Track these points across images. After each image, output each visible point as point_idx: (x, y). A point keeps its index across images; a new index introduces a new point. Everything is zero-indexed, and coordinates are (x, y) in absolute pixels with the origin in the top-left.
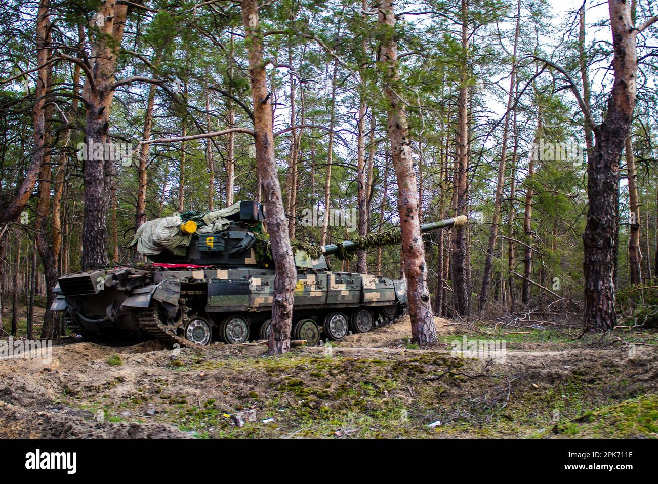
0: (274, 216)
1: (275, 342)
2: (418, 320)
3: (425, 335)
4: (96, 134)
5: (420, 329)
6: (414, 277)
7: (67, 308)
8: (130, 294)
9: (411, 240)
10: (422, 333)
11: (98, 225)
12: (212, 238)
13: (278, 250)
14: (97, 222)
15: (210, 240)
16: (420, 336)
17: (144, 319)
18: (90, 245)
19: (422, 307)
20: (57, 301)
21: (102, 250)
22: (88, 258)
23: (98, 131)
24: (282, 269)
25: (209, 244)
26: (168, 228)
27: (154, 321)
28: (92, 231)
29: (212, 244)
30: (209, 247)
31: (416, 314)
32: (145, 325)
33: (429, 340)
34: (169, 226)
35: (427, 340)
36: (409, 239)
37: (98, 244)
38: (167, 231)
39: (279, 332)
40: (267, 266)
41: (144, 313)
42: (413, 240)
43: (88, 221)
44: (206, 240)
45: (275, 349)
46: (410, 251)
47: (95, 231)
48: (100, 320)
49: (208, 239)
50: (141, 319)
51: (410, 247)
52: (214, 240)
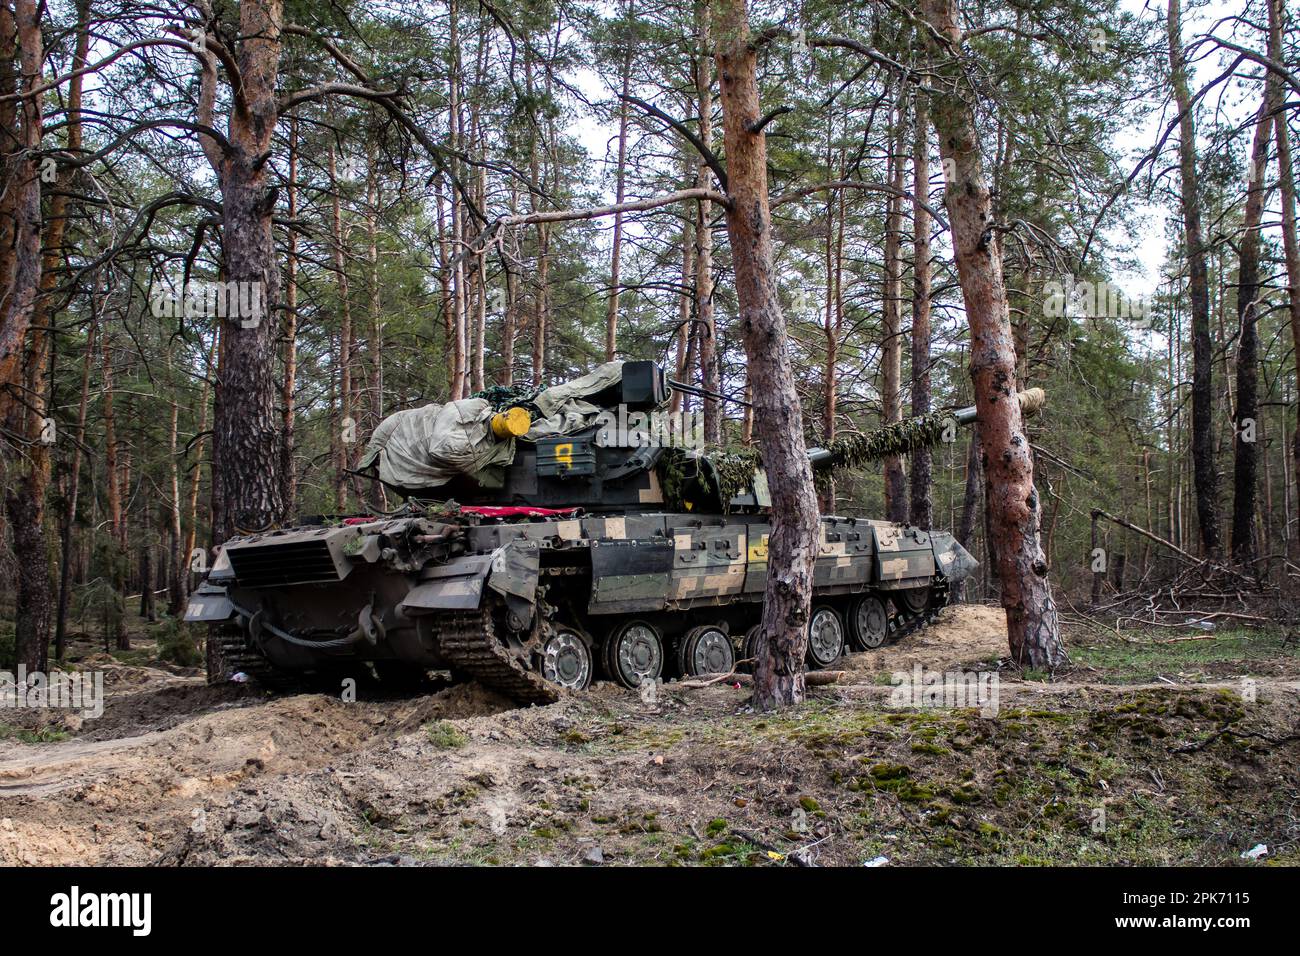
0: (775, 391)
1: (775, 678)
2: (1027, 617)
3: (1044, 650)
4: (250, 214)
5: (1032, 637)
6: (1016, 524)
7: (234, 614)
8: (420, 579)
9: (1007, 443)
10: (1036, 645)
11: (258, 422)
12: (569, 446)
13: (784, 469)
14: (257, 416)
15: (565, 451)
16: (1032, 652)
17: (456, 636)
18: (242, 468)
19: (1034, 589)
20: (200, 599)
21: (269, 481)
22: (238, 499)
23: (255, 208)
24: (793, 511)
25: (561, 460)
26: (463, 425)
27: (483, 639)
28: (245, 437)
29: (569, 460)
30: (563, 467)
31: (1021, 603)
32: (457, 649)
33: (1054, 660)
34: (466, 421)
35: (1050, 660)
36: (1001, 439)
37: (261, 467)
38: (463, 431)
39: (785, 654)
40: (689, 506)
41: (454, 622)
42: (1012, 443)
43: (236, 414)
44: (554, 451)
45: (777, 694)
46: (1006, 467)
47: (254, 438)
48: (336, 641)
49: (559, 448)
50: (448, 637)
51: (1006, 456)
52: (574, 450)
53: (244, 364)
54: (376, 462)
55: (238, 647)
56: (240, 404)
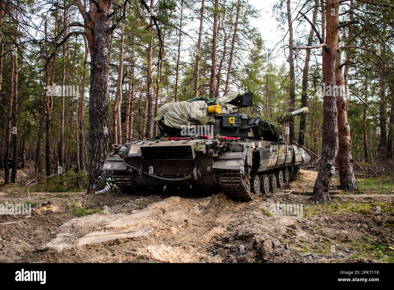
0: (334, 107)
1: (324, 192)
2: (348, 174)
3: (353, 184)
5: (349, 180)
6: (347, 148)
7: (128, 168)
10: (351, 182)
12: (234, 118)
15: (232, 119)
16: (349, 184)
17: (227, 178)
19: (350, 166)
20: (108, 162)
25: (231, 122)
26: (200, 109)
27: (239, 179)
29: (234, 122)
30: (232, 124)
31: (347, 170)
32: (226, 182)
33: (355, 187)
35: (354, 186)
36: (343, 123)
38: (201, 111)
40: (262, 138)
41: (227, 174)
42: (346, 124)
45: (324, 197)
46: (344, 131)
48: (180, 179)
49: (230, 118)
50: (223, 178)
51: (344, 128)
52: (235, 119)
53: (101, 83)
54: (163, 119)
55: (123, 179)
56: (99, 96)
